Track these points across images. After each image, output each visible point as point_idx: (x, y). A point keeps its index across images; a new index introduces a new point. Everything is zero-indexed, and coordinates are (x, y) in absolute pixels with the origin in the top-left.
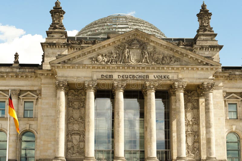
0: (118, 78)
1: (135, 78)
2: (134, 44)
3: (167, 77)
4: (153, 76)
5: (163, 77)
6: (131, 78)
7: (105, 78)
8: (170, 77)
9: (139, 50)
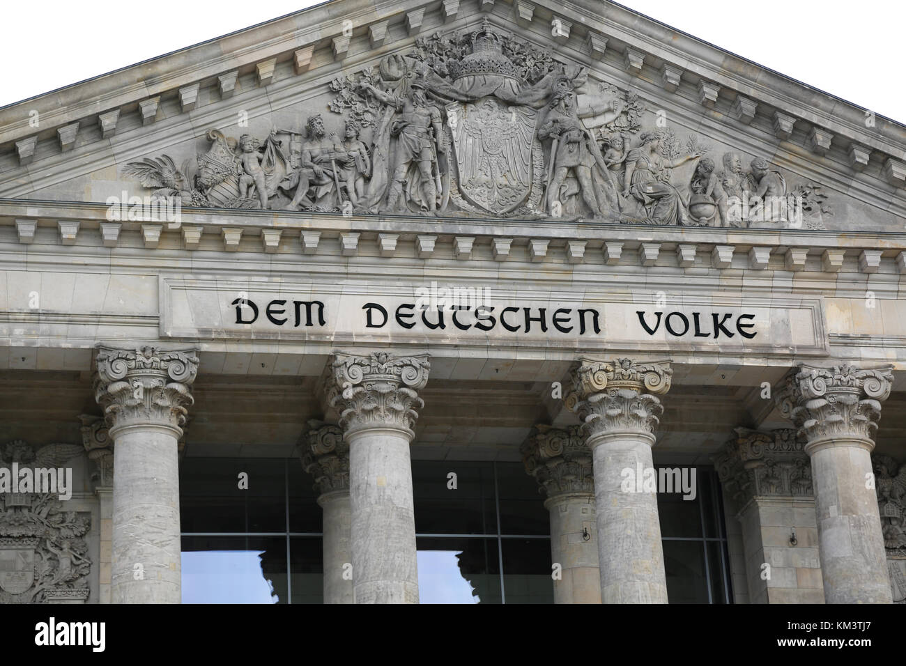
0: (369, 325)
1: (499, 331)
2: (480, 64)
3: (739, 326)
4: (630, 311)
5: (707, 325)
6: (465, 328)
7: (263, 323)
8: (763, 322)
9: (513, 115)
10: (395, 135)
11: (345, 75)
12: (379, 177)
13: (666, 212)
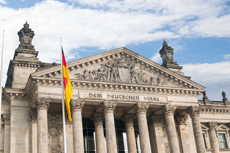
0: (108, 97)
1: (126, 99)
2: (122, 62)
3: (157, 99)
4: (143, 97)
5: (153, 99)
6: (121, 98)
7: (93, 97)
8: (160, 99)
9: (127, 69)
10: (111, 71)
11: (103, 63)
12: (109, 77)
13: (147, 84)
